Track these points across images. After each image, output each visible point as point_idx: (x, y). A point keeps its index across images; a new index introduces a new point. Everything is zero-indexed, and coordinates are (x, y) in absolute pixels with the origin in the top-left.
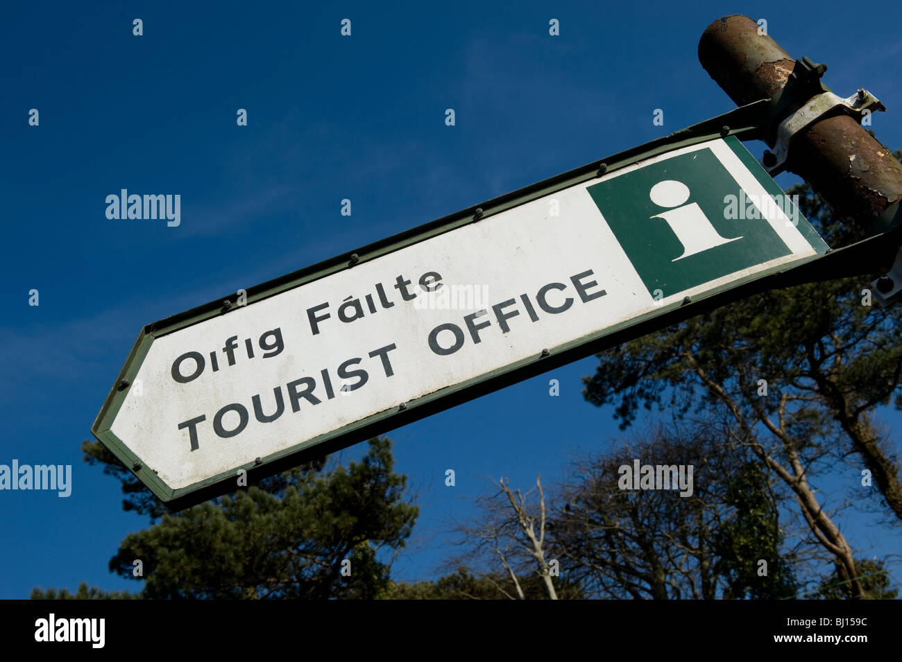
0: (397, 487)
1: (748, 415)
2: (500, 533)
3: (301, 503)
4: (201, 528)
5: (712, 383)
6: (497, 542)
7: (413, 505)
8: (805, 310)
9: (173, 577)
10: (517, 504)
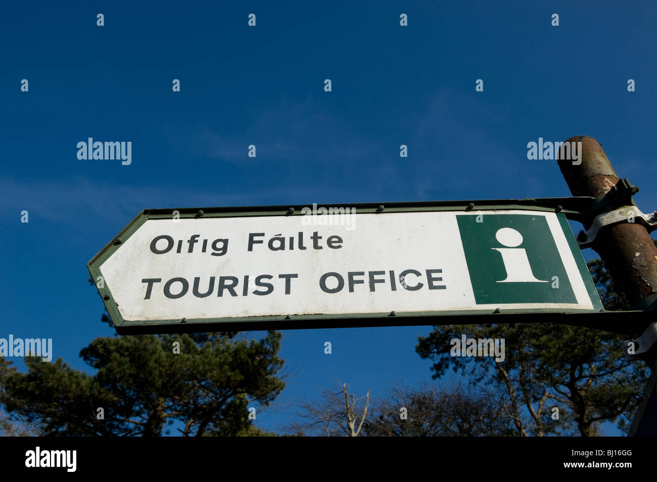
0: (276, 366)
1: (519, 398)
2: (332, 419)
3: (212, 355)
4: (145, 349)
5: (502, 369)
6: (328, 424)
7: (282, 381)
8: (578, 342)
9: (117, 374)
10: (350, 404)
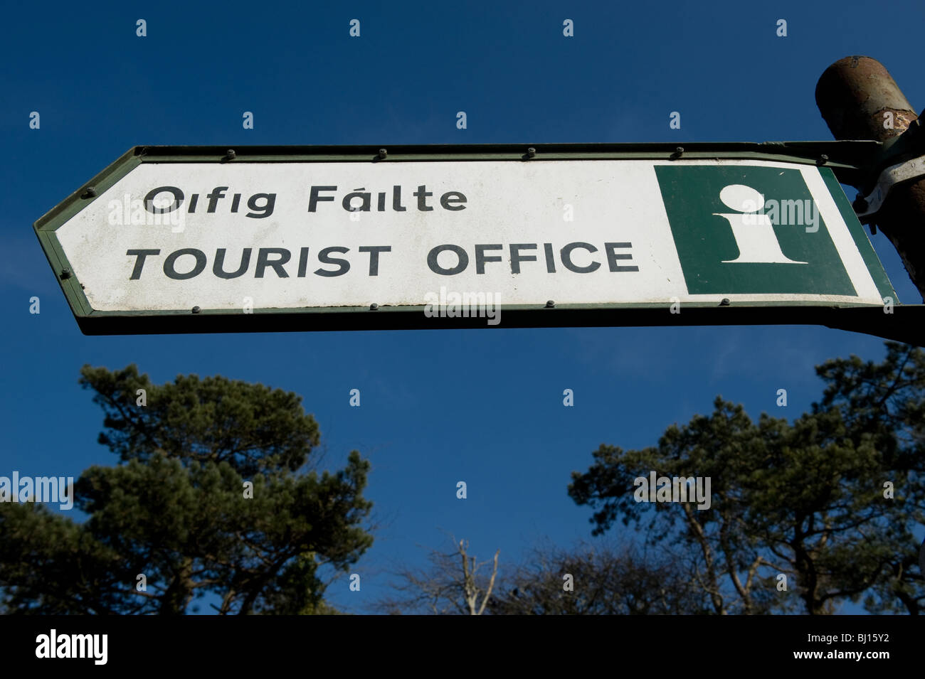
0: (360, 511)
1: (718, 565)
2: (443, 593)
3: (265, 493)
4: (162, 483)
5: (694, 521)
6: (437, 600)
9: (119, 520)
10: (469, 571)
